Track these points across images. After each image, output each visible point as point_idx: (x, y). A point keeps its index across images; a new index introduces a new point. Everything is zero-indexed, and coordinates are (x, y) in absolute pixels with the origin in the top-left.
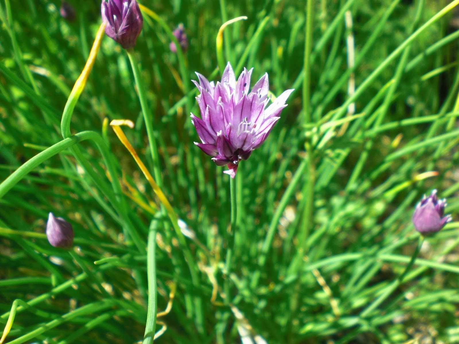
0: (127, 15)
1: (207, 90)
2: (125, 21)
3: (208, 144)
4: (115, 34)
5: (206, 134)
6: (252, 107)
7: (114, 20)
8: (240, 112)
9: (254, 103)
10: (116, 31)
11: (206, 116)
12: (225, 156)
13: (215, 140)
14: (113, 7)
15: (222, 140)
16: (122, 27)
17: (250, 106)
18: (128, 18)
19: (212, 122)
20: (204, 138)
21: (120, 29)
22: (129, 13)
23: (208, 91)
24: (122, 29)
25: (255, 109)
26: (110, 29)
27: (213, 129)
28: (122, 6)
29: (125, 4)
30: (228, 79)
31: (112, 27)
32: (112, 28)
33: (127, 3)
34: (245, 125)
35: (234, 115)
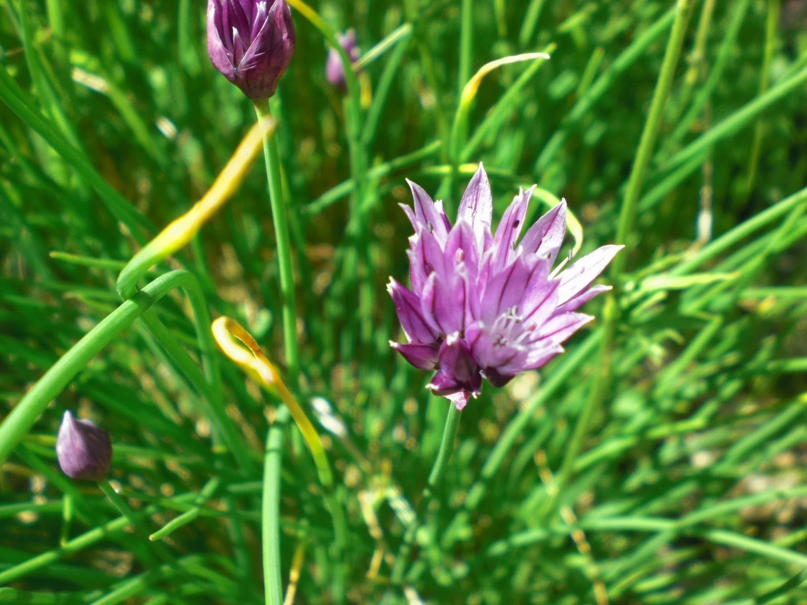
0: (262, 29)
1: (429, 226)
2: (257, 43)
3: (419, 346)
4: (232, 67)
5: (417, 323)
6: (531, 281)
7: (234, 38)
8: (501, 287)
9: (537, 276)
10: (235, 63)
11: (426, 292)
12: (455, 379)
13: (434, 337)
14: (234, 8)
15: (457, 351)
16: (249, 54)
17: (526, 280)
18: (263, 38)
19: (437, 306)
20: (410, 332)
21: (244, 60)
22: (266, 26)
23: (432, 228)
24: (249, 59)
25: (535, 287)
26: (221, 55)
27: (436, 319)
28: (252, 9)
29: (261, 7)
30: (477, 200)
31: (227, 52)
32: (228, 54)
33: (265, 3)
34: (508, 321)
35: (486, 293)
